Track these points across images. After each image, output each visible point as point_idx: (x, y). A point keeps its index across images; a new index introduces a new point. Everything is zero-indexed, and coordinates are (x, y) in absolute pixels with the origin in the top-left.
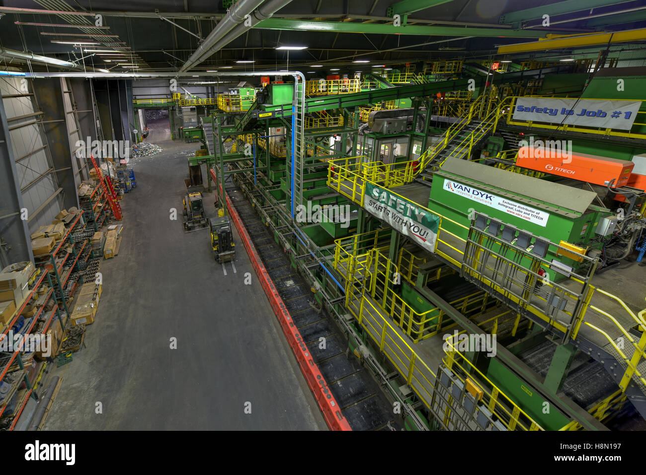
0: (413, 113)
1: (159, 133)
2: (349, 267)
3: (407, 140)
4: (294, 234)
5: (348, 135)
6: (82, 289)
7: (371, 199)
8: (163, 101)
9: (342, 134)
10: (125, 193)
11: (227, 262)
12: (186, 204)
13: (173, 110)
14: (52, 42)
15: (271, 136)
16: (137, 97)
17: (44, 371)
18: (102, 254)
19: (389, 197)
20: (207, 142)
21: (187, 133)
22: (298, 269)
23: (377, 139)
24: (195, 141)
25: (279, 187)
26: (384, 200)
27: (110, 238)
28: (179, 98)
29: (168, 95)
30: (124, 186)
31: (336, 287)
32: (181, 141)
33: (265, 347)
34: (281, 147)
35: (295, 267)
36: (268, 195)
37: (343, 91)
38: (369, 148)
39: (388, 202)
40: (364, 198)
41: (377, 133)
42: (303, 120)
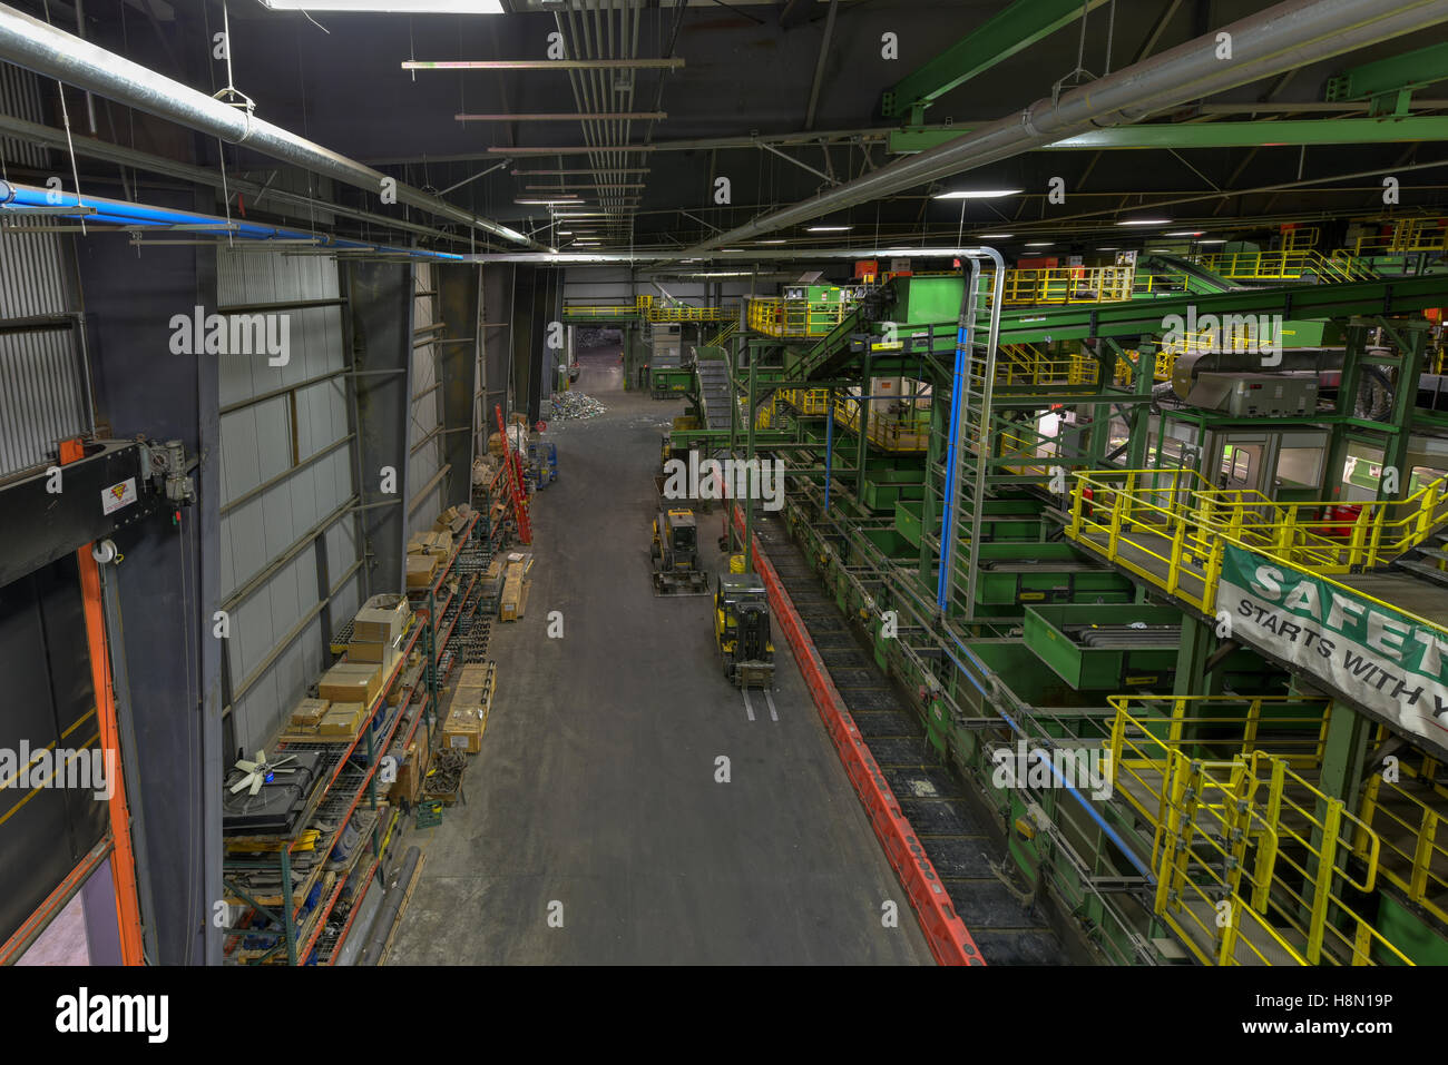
0: (1341, 361)
1: (599, 374)
2: (1170, 788)
3: (1322, 439)
4: (944, 653)
5: (1114, 411)
6: (464, 674)
7: (1245, 595)
8: (616, 311)
9: (1080, 405)
10: (537, 489)
11: (756, 688)
12: (658, 532)
13: (633, 329)
14: (517, 202)
15: (875, 398)
16: (570, 302)
17: (395, 827)
18: (497, 611)
19: (1331, 600)
20: (704, 401)
21: (661, 378)
22: (949, 754)
23: (1208, 428)
24: (673, 396)
25: (887, 524)
26: (1304, 606)
27: (512, 579)
28: (648, 306)
29: (628, 298)
30: (538, 476)
31: (1094, 839)
32: (641, 394)
33: (868, 951)
34: (895, 426)
35: (940, 746)
36: (862, 540)
37: (1079, 296)
38: (1184, 451)
39: (1324, 615)
40: (1215, 593)
41: (1207, 411)
42: (992, 363)
